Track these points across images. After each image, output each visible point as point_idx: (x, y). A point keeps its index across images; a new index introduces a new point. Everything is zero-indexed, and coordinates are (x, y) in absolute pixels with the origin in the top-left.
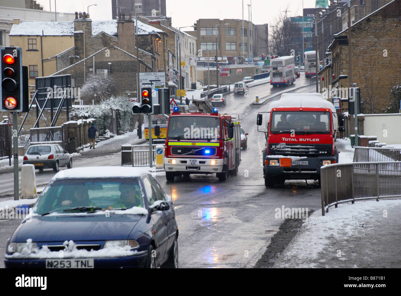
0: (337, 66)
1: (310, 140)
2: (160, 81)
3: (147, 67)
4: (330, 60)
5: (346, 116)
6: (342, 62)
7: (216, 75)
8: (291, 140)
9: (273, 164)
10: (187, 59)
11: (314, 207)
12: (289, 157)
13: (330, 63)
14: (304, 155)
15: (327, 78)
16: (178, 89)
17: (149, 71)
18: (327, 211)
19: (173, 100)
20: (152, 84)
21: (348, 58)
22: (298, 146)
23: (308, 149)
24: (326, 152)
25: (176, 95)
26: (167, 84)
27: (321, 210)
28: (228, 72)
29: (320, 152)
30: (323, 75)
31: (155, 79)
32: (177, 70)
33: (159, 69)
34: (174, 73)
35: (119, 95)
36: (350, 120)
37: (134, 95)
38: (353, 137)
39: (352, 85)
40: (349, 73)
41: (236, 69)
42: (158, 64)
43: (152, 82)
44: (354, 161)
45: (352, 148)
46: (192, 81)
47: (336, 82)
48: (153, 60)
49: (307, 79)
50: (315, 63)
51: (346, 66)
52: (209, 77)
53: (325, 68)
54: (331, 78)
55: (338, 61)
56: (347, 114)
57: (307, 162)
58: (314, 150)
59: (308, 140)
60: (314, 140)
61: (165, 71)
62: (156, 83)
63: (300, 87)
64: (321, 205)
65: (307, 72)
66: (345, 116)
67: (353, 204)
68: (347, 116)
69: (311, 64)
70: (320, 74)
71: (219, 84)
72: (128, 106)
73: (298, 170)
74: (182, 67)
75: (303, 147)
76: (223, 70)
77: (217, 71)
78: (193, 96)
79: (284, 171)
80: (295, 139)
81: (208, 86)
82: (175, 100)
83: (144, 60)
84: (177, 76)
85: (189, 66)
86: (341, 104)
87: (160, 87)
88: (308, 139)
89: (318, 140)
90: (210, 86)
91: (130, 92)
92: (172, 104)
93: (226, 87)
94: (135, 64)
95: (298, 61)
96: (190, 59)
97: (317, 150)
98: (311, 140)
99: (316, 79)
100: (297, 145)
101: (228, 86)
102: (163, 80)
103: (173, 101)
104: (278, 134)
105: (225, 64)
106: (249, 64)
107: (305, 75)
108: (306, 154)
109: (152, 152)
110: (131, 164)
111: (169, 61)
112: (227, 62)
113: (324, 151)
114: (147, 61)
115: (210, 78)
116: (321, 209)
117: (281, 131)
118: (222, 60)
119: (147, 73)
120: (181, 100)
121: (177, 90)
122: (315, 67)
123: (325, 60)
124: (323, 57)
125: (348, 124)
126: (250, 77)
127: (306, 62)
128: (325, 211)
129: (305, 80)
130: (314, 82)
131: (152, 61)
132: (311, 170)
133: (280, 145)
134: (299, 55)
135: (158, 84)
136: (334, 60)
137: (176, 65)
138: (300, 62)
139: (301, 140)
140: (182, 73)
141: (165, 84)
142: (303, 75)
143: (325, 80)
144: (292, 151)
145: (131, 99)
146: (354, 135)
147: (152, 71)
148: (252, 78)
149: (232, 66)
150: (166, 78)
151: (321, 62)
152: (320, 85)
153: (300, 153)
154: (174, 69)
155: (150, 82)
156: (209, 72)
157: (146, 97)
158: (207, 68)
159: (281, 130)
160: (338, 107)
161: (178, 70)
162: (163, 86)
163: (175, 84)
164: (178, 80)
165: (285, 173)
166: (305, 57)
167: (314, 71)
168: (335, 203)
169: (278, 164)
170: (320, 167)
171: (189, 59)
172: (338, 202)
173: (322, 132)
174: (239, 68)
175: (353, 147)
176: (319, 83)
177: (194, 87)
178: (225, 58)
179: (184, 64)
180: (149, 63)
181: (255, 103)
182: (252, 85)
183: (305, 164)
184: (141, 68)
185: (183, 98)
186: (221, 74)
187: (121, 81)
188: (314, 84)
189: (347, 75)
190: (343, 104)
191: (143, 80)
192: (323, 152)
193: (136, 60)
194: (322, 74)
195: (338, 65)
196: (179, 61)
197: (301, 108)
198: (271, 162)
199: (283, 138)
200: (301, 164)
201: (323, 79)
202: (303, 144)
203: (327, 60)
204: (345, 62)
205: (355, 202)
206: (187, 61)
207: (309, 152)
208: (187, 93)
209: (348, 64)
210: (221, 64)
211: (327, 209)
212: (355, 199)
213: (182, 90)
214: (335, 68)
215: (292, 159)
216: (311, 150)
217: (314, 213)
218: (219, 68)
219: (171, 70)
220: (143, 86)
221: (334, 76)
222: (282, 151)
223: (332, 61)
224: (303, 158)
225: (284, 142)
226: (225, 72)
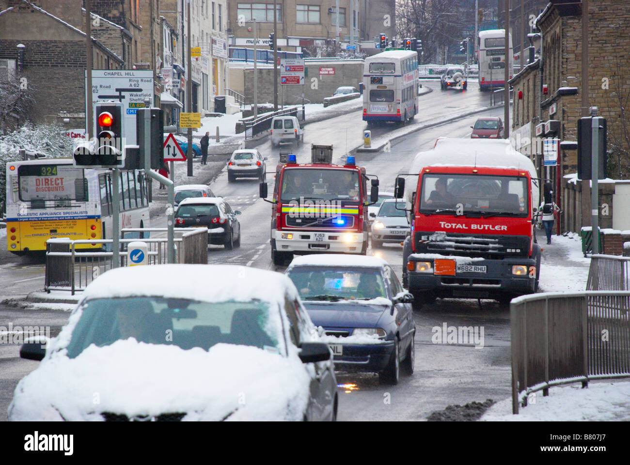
0: (554, 66)
1: (491, 228)
2: (140, 90)
3: (110, 56)
4: (538, 52)
5: (572, 183)
6: (566, 56)
7: (273, 80)
8: (456, 226)
9: (421, 269)
10: (205, 41)
11: (494, 392)
12: (451, 257)
13: (538, 57)
14: (478, 256)
15: (531, 93)
16: (184, 111)
17: (114, 68)
18: (525, 404)
19: (171, 136)
20: (121, 97)
21: (580, 48)
22: (469, 239)
23: (487, 243)
24: (518, 251)
25: (178, 126)
26: (156, 98)
27: (509, 401)
28: (301, 74)
29: (508, 250)
30: (520, 87)
31: (128, 87)
32: (181, 66)
33: (140, 64)
34: (174, 73)
35: (43, 122)
36: (580, 191)
37: (79, 124)
38: (588, 232)
39: (587, 110)
40: (582, 83)
41: (320, 68)
42: (136, 50)
43: (123, 93)
44: (588, 289)
45: (586, 256)
46: (217, 94)
47: (550, 104)
48: (125, 41)
49: (483, 95)
50: (503, 58)
51: (575, 67)
52: (256, 84)
53: (527, 70)
54: (539, 94)
55: (557, 53)
56: (574, 178)
57: (484, 268)
58: (497, 245)
59: (486, 228)
60: (497, 228)
61: (153, 68)
62: (131, 95)
63: (468, 112)
64: (511, 389)
65: (483, 79)
66: (569, 182)
67: (585, 389)
68: (575, 183)
69: (494, 59)
70: (514, 83)
71: (279, 102)
72: (63, 147)
73: (467, 281)
74: (193, 59)
75: (477, 239)
76: (289, 70)
77: (276, 72)
78: (218, 128)
79: (442, 284)
80: (464, 225)
81: (253, 105)
82: (176, 137)
83: (102, 39)
84: (182, 80)
85: (210, 58)
86: (561, 155)
87: (141, 105)
88: (486, 226)
89: (504, 228)
90: (258, 105)
91: (69, 116)
92: (169, 146)
93: (296, 109)
94: (82, 49)
95: (463, 52)
96: (213, 42)
97: (502, 246)
98: (493, 227)
99: (505, 96)
100: (466, 236)
101: (300, 108)
102: (148, 88)
103: (171, 138)
104: (432, 214)
105: (294, 56)
106: (349, 56)
107: (479, 85)
108: (483, 253)
109: (120, 258)
110: (68, 285)
111: (162, 44)
112: (299, 51)
113: (516, 249)
114: (110, 42)
115: (258, 88)
116: (511, 398)
117: (438, 211)
118: (288, 46)
119: (111, 71)
120: (189, 136)
121: (181, 113)
122: (502, 68)
123: (527, 52)
124: (523, 43)
125: (577, 202)
126: (351, 88)
127: (482, 55)
128: (518, 404)
129: (478, 98)
130: (500, 103)
131: (123, 44)
132: (492, 282)
133: (435, 235)
134: (467, 39)
135: (135, 98)
136: (546, 50)
137: (178, 55)
138: (467, 54)
139: (474, 227)
140: (194, 74)
141: (152, 97)
142: (474, 85)
143: (525, 98)
144: (456, 248)
145: (70, 131)
146: (589, 228)
147: (122, 68)
148: (355, 91)
149: (309, 62)
150: (155, 85)
151: (517, 55)
152: (514, 111)
153: (472, 251)
154: (175, 64)
155: (117, 94)
156: (256, 73)
157: (106, 127)
158: (253, 64)
159: (438, 207)
160: (554, 162)
161: (184, 66)
162: (147, 104)
163: (176, 99)
164: (184, 89)
165: (443, 287)
166: (479, 43)
167: (499, 75)
168: (544, 384)
169: (430, 270)
170: (510, 300)
171: (209, 41)
172: (550, 382)
173: (512, 214)
174: (327, 66)
175: (588, 255)
176: (511, 104)
177: (220, 107)
178: (295, 42)
179: (198, 52)
180: (116, 47)
181: (363, 148)
182: (356, 107)
183: (479, 271)
184: (95, 60)
185: (194, 133)
186: (284, 79)
187: (49, 88)
188: (500, 107)
189: (576, 88)
190: (565, 156)
191: (101, 86)
192: (513, 251)
193: (85, 39)
194: (518, 83)
195: (557, 63)
196: (186, 45)
197: (475, 168)
198: (418, 265)
199: (442, 223)
200: (473, 270)
201: (521, 96)
202: (476, 235)
203: (532, 51)
204: (572, 56)
205: (590, 385)
206: (205, 47)
207: (489, 249)
208: (205, 121)
209: (581, 62)
210: (285, 56)
211: (525, 399)
212: (590, 376)
213: (192, 114)
214: (550, 70)
215: (457, 261)
216: (491, 246)
217: (495, 407)
218: (279, 65)
219: (167, 66)
220: (102, 103)
221: (546, 89)
222: (439, 246)
223: (543, 55)
224: (476, 259)
225: (444, 229)
226: (293, 74)
